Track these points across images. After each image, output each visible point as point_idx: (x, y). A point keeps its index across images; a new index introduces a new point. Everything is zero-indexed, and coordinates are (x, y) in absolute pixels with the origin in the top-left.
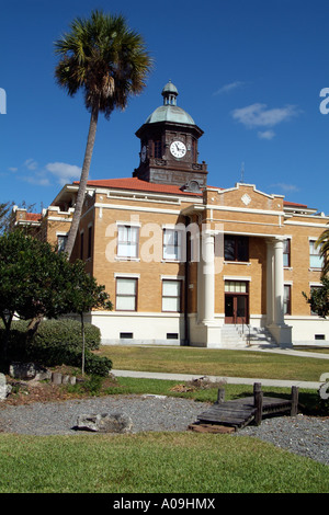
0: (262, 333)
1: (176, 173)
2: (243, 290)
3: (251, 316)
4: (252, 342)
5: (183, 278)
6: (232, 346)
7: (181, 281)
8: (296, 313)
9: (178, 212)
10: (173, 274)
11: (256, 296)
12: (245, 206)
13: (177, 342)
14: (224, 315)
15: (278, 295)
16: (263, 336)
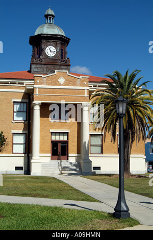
0: (74, 165)
1: (49, 66)
2: (65, 138)
3: (69, 155)
4: (63, 172)
5: (27, 132)
6: (48, 174)
7: (26, 134)
8: (107, 153)
9: (23, 91)
10: (20, 129)
11: (74, 142)
12: (61, 85)
13: (22, 172)
14: (50, 155)
15: (84, 141)
16: (74, 168)
